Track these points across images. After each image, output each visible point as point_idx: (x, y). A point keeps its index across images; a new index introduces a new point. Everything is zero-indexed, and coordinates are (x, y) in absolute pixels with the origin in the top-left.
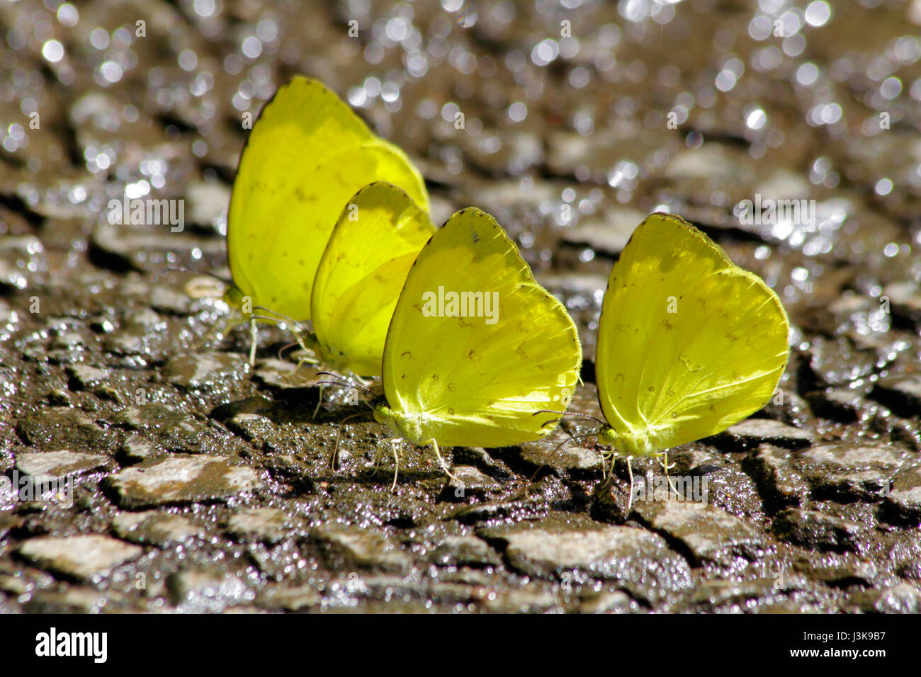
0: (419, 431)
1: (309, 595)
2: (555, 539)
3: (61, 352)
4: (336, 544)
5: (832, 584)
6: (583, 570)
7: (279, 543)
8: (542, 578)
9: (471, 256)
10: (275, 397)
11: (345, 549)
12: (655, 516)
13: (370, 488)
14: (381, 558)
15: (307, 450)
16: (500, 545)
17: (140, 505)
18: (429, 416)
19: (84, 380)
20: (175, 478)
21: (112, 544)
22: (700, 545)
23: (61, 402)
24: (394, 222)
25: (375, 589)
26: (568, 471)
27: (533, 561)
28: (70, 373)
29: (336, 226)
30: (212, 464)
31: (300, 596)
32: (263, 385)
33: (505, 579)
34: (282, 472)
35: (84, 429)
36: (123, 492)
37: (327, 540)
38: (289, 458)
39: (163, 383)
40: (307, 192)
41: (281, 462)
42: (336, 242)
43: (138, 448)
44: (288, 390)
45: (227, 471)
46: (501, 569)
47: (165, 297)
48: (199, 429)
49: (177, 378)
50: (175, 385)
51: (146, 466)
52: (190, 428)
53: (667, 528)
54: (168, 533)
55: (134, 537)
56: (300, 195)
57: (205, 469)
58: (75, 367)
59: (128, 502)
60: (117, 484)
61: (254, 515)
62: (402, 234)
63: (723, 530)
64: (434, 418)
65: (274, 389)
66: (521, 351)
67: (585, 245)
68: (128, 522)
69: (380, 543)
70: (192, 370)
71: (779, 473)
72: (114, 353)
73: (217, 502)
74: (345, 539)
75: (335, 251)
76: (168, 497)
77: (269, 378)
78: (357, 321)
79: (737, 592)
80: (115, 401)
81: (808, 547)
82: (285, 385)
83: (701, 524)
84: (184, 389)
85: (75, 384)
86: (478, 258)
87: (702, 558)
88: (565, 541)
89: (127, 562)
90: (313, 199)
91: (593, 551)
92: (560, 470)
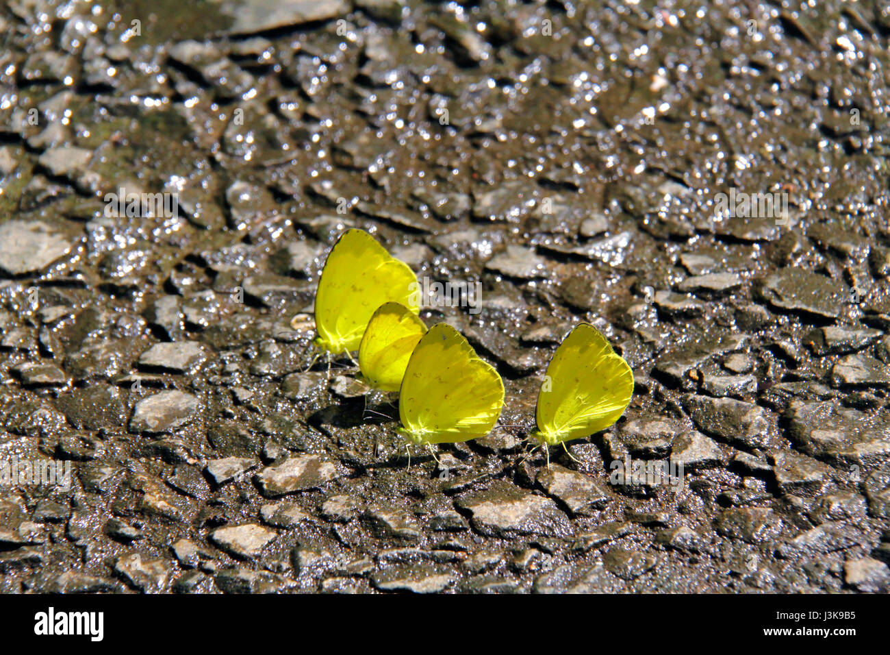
0: (420, 439)
1: (369, 565)
2: (497, 508)
3: (228, 378)
4: (380, 520)
5: (645, 525)
6: (514, 530)
7: (350, 521)
8: (492, 536)
9: (442, 347)
10: (341, 402)
11: (385, 524)
12: (548, 485)
13: (396, 471)
14: (405, 531)
15: (361, 442)
16: (468, 514)
17: (274, 496)
18: (425, 430)
19: (241, 399)
20: (292, 474)
21: (262, 530)
22: (575, 505)
23: (230, 416)
24: (400, 320)
25: (403, 555)
26: (500, 450)
27: (486, 526)
28: (233, 393)
29: (370, 322)
30: (311, 461)
31: (364, 566)
32: (335, 396)
33: (472, 538)
34: (348, 462)
35: (243, 438)
36: (265, 487)
37: (376, 518)
38: (351, 453)
39: (282, 397)
40: (358, 287)
41: (347, 455)
42: (370, 329)
43: (272, 453)
44: (349, 398)
45: (320, 466)
46: (469, 531)
47: (280, 330)
48: (303, 434)
49: (289, 394)
50: (289, 398)
51: (276, 466)
52: (299, 434)
53: (557, 494)
54: (291, 518)
55: (272, 522)
56: (354, 289)
57: (308, 466)
58: (236, 390)
59: (268, 493)
60: (262, 481)
61: (336, 501)
62: (404, 325)
63: (585, 492)
64: (427, 431)
65: (340, 397)
66: (472, 392)
67: (497, 272)
68: (269, 510)
69: (404, 518)
70: (297, 386)
71: (612, 445)
72: (256, 376)
73: (315, 489)
74: (385, 517)
75: (370, 332)
76: (289, 489)
77: (339, 389)
78: (383, 366)
79: (597, 541)
80: (258, 412)
81: (631, 497)
82: (347, 396)
83: (574, 489)
84: (294, 401)
85: (236, 402)
86: (446, 348)
87: (576, 514)
88: (503, 509)
89: (270, 543)
90: (361, 290)
91: (518, 517)
92: (496, 450)
